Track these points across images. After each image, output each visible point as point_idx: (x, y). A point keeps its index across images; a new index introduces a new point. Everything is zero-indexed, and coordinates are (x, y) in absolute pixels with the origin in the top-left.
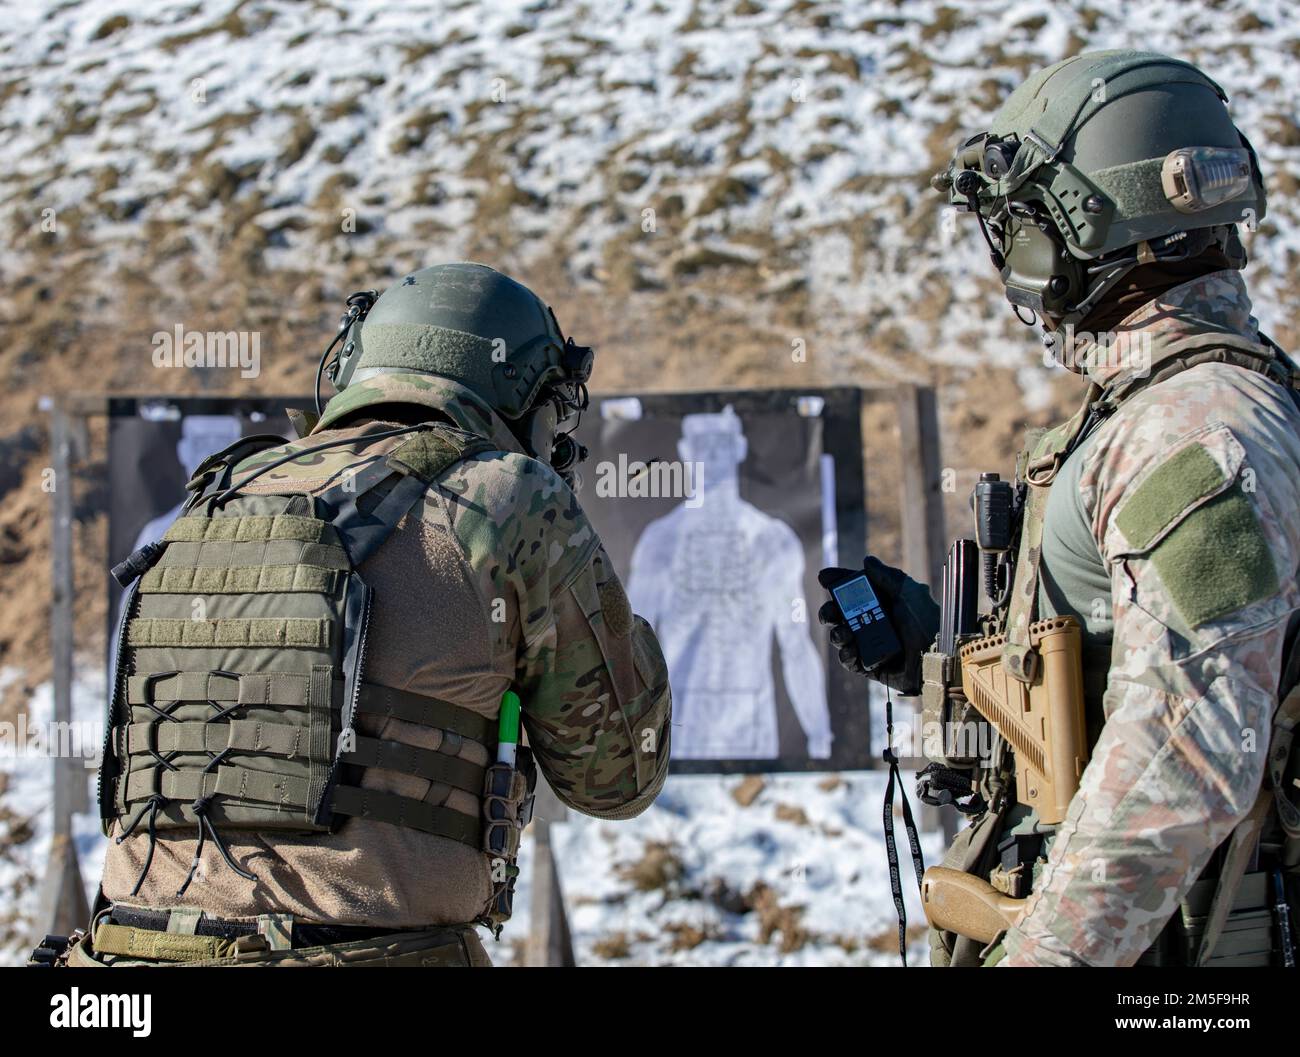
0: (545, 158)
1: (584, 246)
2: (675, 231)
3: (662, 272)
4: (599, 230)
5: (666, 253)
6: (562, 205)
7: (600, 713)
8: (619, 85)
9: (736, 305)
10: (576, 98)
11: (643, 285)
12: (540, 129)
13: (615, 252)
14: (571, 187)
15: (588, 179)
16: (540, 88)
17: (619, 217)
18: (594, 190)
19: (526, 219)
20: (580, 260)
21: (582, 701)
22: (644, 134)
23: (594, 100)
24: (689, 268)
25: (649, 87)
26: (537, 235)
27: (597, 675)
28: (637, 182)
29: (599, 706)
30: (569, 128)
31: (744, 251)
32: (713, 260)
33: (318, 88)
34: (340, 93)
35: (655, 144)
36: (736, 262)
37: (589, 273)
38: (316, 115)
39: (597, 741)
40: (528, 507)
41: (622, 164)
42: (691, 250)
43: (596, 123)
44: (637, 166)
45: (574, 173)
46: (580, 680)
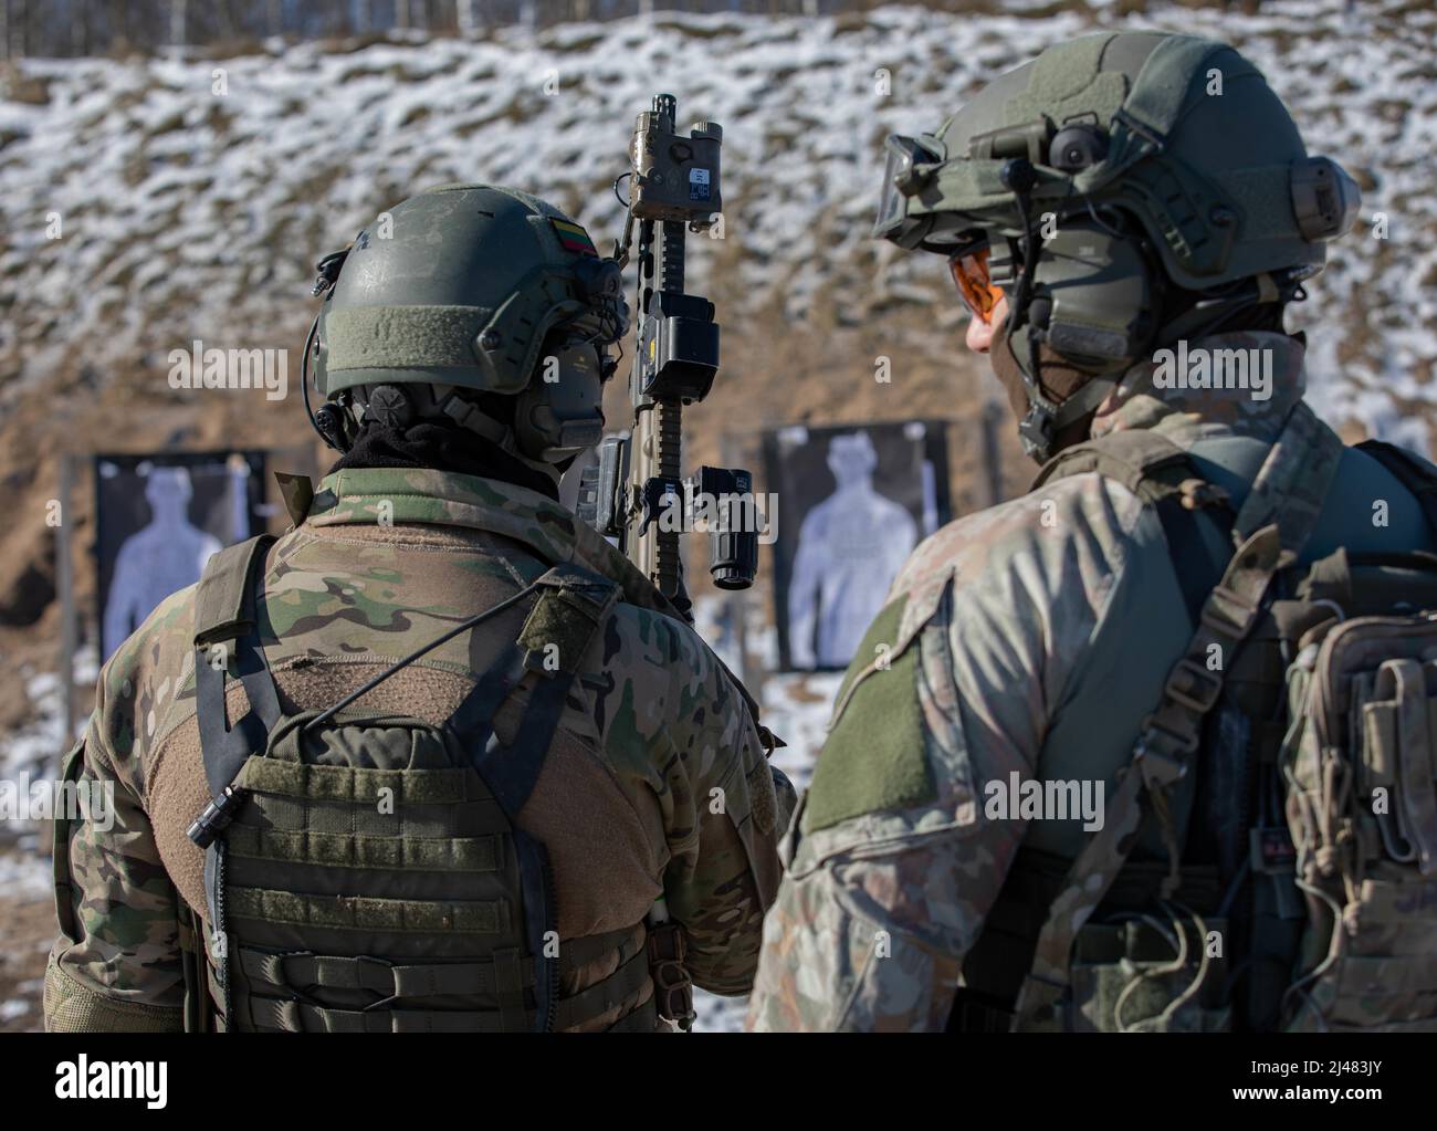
0: (769, 220)
1: (798, 293)
2: (870, 277)
3: (858, 311)
4: (810, 280)
5: (861, 297)
6: (781, 260)
7: (738, 918)
8: (828, 157)
9: (915, 337)
10: (792, 170)
11: (843, 323)
12: (763, 196)
13: (822, 296)
14: (786, 244)
15: (800, 238)
16: (764, 160)
17: (825, 267)
18: (806, 247)
19: (752, 272)
20: (795, 305)
21: (720, 908)
22: (845, 198)
23: (806, 171)
24: (880, 309)
25: (851, 158)
26: (761, 284)
27: (739, 882)
28: (838, 239)
29: (738, 912)
30: (788, 194)
31: (923, 293)
32: (898, 302)
33: (584, 168)
34: (603, 170)
35: (856, 206)
36: (916, 303)
37: (802, 314)
38: (583, 189)
39: (731, 943)
40: (678, 711)
41: (830, 225)
42: (881, 293)
43: (808, 190)
44: (841, 227)
45: (790, 232)
46: (719, 888)
